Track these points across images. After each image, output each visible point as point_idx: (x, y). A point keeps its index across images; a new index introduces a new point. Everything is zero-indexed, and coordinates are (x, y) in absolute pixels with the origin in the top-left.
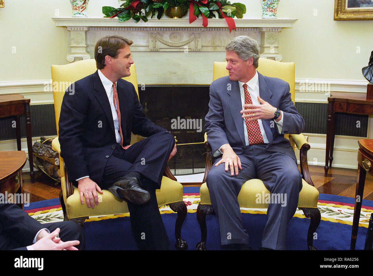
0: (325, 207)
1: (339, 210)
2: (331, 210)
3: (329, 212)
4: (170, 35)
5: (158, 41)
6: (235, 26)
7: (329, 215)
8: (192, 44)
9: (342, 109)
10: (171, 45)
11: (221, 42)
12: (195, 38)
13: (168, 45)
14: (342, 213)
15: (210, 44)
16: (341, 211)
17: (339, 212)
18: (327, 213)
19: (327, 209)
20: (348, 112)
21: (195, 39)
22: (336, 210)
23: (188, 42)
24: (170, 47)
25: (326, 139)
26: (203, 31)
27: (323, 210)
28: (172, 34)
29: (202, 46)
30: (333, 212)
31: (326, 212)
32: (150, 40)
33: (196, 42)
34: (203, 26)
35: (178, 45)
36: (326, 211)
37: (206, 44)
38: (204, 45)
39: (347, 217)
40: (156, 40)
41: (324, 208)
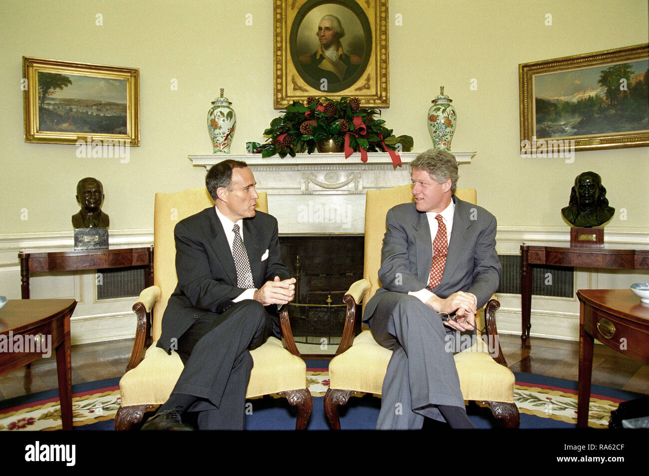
0: (527, 392)
1: (547, 398)
2: (536, 398)
3: (534, 401)
4: (325, 176)
5: (311, 182)
6: (401, 161)
7: (533, 405)
8: (352, 185)
9: (539, 259)
10: (326, 186)
11: (386, 182)
12: (355, 177)
13: (323, 187)
14: (553, 403)
15: (372, 185)
16: (551, 399)
17: (548, 400)
18: (531, 402)
19: (530, 395)
20: (548, 264)
21: (354, 180)
22: (542, 397)
23: (347, 182)
24: (325, 189)
25: (520, 300)
26: (364, 170)
27: (524, 397)
28: (327, 174)
29: (364, 188)
30: (539, 400)
31: (529, 401)
32: (302, 181)
33: (356, 182)
34: (362, 162)
35: (334, 187)
36: (529, 399)
37: (368, 185)
38: (365, 186)
39: (561, 409)
40: (309, 181)
41: (527, 395)
